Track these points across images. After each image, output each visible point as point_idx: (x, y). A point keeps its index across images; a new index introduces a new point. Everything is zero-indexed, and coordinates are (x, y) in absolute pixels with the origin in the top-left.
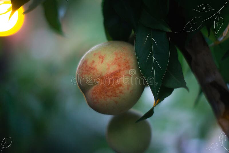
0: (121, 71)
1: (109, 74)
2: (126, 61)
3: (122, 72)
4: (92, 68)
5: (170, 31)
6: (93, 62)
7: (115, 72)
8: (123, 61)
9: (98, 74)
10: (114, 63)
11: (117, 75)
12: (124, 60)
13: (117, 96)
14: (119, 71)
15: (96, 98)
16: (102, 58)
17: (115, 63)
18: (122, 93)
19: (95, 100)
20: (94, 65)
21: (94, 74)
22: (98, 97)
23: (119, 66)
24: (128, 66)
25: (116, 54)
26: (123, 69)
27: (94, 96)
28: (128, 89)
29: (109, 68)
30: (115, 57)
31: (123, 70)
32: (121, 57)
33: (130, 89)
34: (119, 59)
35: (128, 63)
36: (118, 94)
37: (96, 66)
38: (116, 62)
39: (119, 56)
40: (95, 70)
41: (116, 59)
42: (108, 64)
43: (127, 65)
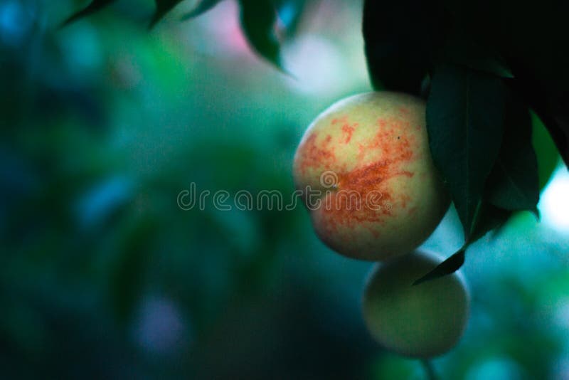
0: (390, 163)
1: (361, 167)
2: (404, 142)
3: (391, 166)
4: (324, 154)
5: (510, 76)
6: (329, 139)
7: (376, 165)
8: (396, 140)
9: (337, 167)
10: (373, 145)
11: (380, 173)
12: (399, 138)
13: (378, 220)
14: (383, 163)
15: (331, 221)
16: (348, 130)
17: (377, 144)
18: (389, 214)
19: (329, 227)
20: (329, 147)
21: (327, 167)
22: (334, 219)
23: (387, 151)
24: (407, 153)
25: (383, 124)
26: (396, 159)
27: (328, 217)
28: (404, 205)
29: (361, 157)
30: (377, 129)
31: (394, 162)
32: (392, 131)
33: (410, 205)
34: (387, 134)
35: (407, 144)
36: (379, 215)
37: (333, 148)
38: (380, 144)
39: (387, 129)
40: (331, 158)
41: (380, 136)
42: (361, 147)
43: (405, 149)
